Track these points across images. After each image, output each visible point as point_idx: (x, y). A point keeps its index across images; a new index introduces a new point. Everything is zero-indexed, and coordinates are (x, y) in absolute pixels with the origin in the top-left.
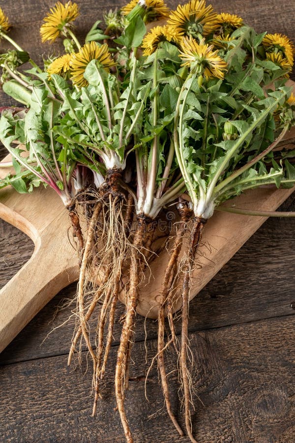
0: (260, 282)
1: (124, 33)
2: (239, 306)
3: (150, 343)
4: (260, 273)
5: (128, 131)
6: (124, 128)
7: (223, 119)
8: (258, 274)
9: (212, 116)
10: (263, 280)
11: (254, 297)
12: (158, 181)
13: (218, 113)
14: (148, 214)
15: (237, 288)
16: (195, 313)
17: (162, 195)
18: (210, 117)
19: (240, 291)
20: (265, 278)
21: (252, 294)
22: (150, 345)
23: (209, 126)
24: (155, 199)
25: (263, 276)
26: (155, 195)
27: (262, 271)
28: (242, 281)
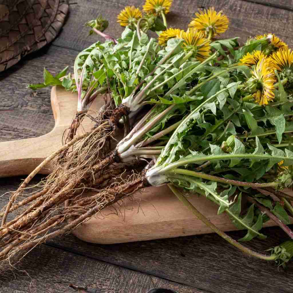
0: (231, 262)
1: (241, 49)
2: (200, 272)
3: (107, 266)
4: (235, 255)
5: (156, 86)
6: (155, 82)
7: (234, 132)
8: (232, 255)
9: (228, 123)
10: (233, 262)
11: (216, 271)
12: (146, 136)
13: (234, 124)
14: (119, 154)
15: (207, 257)
16: (160, 260)
17: (141, 147)
18: (227, 122)
19: (209, 261)
20: (237, 261)
21: (216, 268)
22: (106, 267)
23: (220, 128)
24: (133, 146)
25: (235, 258)
26: (136, 142)
27: (237, 253)
28: (215, 254)
